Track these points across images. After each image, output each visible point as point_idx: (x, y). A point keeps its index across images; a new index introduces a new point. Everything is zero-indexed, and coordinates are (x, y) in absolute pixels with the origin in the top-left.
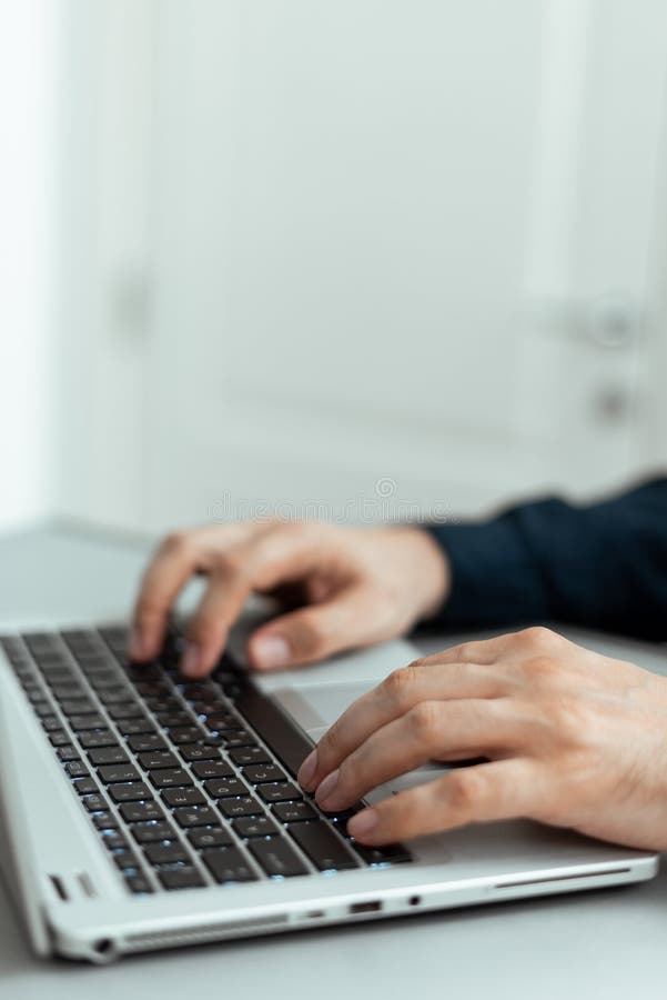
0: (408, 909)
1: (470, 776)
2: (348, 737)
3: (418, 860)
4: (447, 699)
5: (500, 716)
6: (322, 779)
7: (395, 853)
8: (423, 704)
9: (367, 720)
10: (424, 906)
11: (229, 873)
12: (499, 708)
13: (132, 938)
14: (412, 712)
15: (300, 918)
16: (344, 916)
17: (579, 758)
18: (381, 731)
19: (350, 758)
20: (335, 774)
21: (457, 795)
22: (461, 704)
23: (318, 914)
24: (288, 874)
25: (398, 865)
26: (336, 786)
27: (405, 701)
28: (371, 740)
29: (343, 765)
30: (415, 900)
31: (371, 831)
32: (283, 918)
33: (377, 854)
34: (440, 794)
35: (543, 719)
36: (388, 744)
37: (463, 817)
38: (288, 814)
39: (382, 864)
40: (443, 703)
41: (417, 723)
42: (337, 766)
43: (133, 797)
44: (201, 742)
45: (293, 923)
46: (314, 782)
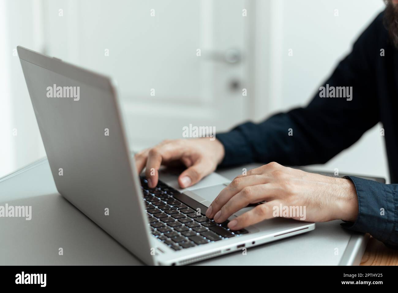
0: (252, 245)
1: (264, 206)
2: (222, 200)
3: (250, 232)
4: (253, 185)
5: (269, 188)
6: (215, 214)
7: (243, 231)
8: (246, 188)
9: (228, 195)
10: (256, 244)
11: (200, 242)
12: (268, 186)
13: (181, 262)
14: (243, 190)
15: (224, 251)
16: (236, 249)
17: (292, 198)
18: (234, 197)
19: (225, 206)
20: (220, 212)
21: (261, 212)
22: (257, 186)
23: (229, 250)
24: (215, 241)
25: (244, 235)
26: (221, 215)
27: (239, 188)
28: (231, 199)
29: (222, 209)
30: (253, 243)
31: (235, 226)
32: (220, 251)
33: (238, 232)
34: (255, 212)
35: (281, 188)
36: (237, 200)
37: (263, 218)
38: (207, 225)
39: (240, 235)
40: (252, 187)
41: (245, 193)
42: (220, 209)
43: (159, 226)
44: (170, 209)
45: (222, 253)
46: (212, 215)
